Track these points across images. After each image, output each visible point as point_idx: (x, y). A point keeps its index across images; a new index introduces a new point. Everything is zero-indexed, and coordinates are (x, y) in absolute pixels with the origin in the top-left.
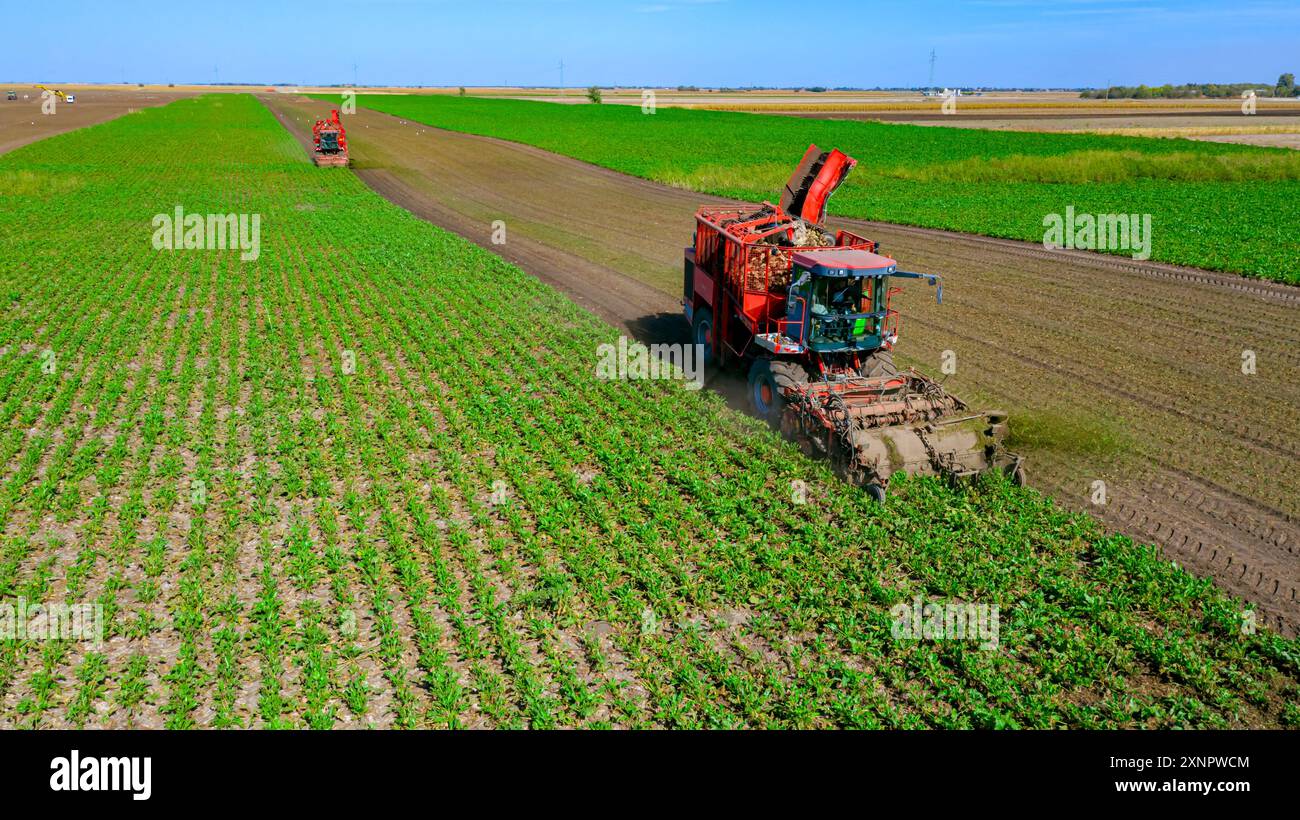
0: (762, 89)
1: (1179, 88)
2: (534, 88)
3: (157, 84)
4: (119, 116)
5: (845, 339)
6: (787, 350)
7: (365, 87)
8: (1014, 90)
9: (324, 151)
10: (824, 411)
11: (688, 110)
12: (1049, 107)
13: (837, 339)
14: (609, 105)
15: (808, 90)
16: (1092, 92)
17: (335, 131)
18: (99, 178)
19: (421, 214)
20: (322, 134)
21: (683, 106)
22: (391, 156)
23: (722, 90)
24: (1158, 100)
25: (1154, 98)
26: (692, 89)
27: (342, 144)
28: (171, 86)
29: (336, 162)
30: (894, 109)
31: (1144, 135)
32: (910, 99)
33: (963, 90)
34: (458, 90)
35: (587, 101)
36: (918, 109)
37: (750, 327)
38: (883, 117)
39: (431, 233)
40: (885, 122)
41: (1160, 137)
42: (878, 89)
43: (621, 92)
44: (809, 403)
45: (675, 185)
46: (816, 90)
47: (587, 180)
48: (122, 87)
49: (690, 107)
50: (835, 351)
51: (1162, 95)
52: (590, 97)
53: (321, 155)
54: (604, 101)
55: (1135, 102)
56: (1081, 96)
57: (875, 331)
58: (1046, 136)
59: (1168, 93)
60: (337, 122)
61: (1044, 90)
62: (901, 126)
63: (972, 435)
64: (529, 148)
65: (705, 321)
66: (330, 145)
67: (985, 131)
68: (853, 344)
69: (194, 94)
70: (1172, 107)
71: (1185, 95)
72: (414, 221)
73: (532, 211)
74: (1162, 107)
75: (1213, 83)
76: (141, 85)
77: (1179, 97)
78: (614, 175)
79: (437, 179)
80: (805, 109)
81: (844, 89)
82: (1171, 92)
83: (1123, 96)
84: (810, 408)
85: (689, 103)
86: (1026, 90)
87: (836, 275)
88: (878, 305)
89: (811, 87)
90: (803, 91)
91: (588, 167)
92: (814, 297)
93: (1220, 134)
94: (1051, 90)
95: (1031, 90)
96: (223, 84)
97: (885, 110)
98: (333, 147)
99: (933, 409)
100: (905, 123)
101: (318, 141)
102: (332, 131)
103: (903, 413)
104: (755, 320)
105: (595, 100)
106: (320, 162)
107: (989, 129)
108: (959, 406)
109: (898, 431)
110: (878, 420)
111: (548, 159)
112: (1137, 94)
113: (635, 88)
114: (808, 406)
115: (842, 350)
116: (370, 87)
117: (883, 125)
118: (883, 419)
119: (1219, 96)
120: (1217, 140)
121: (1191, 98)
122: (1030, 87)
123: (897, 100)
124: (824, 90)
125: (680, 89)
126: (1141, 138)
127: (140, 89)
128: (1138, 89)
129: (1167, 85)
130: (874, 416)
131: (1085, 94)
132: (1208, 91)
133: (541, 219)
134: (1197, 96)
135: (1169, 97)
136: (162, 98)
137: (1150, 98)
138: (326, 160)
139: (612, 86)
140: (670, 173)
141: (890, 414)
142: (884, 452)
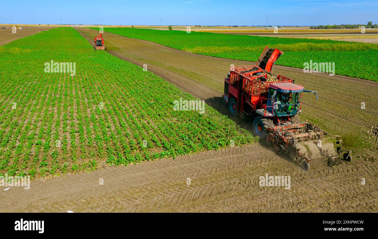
0: (220, 26)
1: (338, 26)
2: (154, 26)
3: (44, 24)
4: (36, 33)
5: (286, 112)
6: (268, 115)
7: (105, 25)
8: (293, 26)
9: (97, 45)
10: (284, 137)
11: (196, 32)
12: (299, 31)
13: (284, 112)
14: (174, 31)
15: (233, 26)
16: (313, 27)
17: (101, 40)
18: (35, 50)
19: (120, 58)
20: (97, 40)
21: (196, 31)
22: (112, 44)
23: (208, 26)
24: (332, 29)
25: (331, 29)
26: (199, 26)
27: (103, 43)
28: (48, 25)
29: (101, 49)
30: (255, 32)
31: (320, 39)
32: (261, 29)
33: (278, 26)
34: (131, 26)
35: (168, 29)
36: (262, 32)
37: (253, 107)
38: (251, 34)
39: (123, 62)
40: (250, 35)
41: (324, 40)
42: (253, 26)
43: (179, 27)
44: (278, 134)
45: (188, 51)
46: (235, 26)
47: (165, 50)
48: (34, 25)
49: (197, 31)
50: (283, 116)
51: (333, 28)
52: (169, 28)
53: (97, 47)
54: (173, 29)
55: (325, 30)
56: (310, 28)
57: (295, 109)
58: (293, 39)
59: (335, 27)
60: (101, 37)
61: (301, 26)
62: (255, 36)
63: (332, 144)
64: (150, 42)
65: (233, 102)
66: (99, 44)
67: (277, 38)
68: (289, 113)
69: (55, 27)
70: (334, 31)
71: (340, 28)
72: (119, 60)
73: (149, 58)
74: (331, 31)
75: (348, 24)
76: (39, 25)
77: (338, 28)
78: (172, 49)
79: (125, 50)
80: (229, 32)
81: (244, 26)
82: (336, 27)
83: (322, 28)
84: (279, 135)
85: (197, 30)
86: (296, 26)
87: (286, 92)
88: (296, 100)
89: (234, 25)
90: (232, 26)
91: (165, 47)
92: (277, 99)
93: (341, 39)
94: (303, 26)
95: (298, 26)
96: (63, 24)
97: (252, 32)
98: (100, 44)
99: (317, 135)
100: (256, 36)
101: (96, 42)
102: (100, 39)
103: (308, 137)
104: (255, 104)
105: (170, 29)
106: (96, 49)
107: (278, 37)
108: (325, 134)
109: (309, 143)
110: (301, 139)
111: (155, 45)
112: (326, 28)
113: (183, 26)
114: (278, 135)
115: (286, 115)
116: (106, 25)
117: (250, 36)
118: (302, 139)
119: (349, 28)
120: (339, 40)
121: (342, 29)
122: (297, 26)
123: (258, 29)
124: (238, 26)
125: (196, 26)
126: (319, 40)
127: (39, 26)
128: (326, 26)
129: (335, 25)
130: (299, 138)
131: (311, 28)
132: (347, 27)
133: (151, 59)
134: (343, 28)
135: (335, 28)
136: (46, 28)
137: (330, 29)
138: (98, 48)
139: (176, 25)
140: (187, 48)
141: (304, 137)
142: (306, 150)
